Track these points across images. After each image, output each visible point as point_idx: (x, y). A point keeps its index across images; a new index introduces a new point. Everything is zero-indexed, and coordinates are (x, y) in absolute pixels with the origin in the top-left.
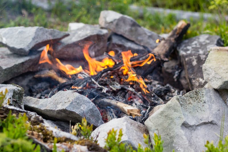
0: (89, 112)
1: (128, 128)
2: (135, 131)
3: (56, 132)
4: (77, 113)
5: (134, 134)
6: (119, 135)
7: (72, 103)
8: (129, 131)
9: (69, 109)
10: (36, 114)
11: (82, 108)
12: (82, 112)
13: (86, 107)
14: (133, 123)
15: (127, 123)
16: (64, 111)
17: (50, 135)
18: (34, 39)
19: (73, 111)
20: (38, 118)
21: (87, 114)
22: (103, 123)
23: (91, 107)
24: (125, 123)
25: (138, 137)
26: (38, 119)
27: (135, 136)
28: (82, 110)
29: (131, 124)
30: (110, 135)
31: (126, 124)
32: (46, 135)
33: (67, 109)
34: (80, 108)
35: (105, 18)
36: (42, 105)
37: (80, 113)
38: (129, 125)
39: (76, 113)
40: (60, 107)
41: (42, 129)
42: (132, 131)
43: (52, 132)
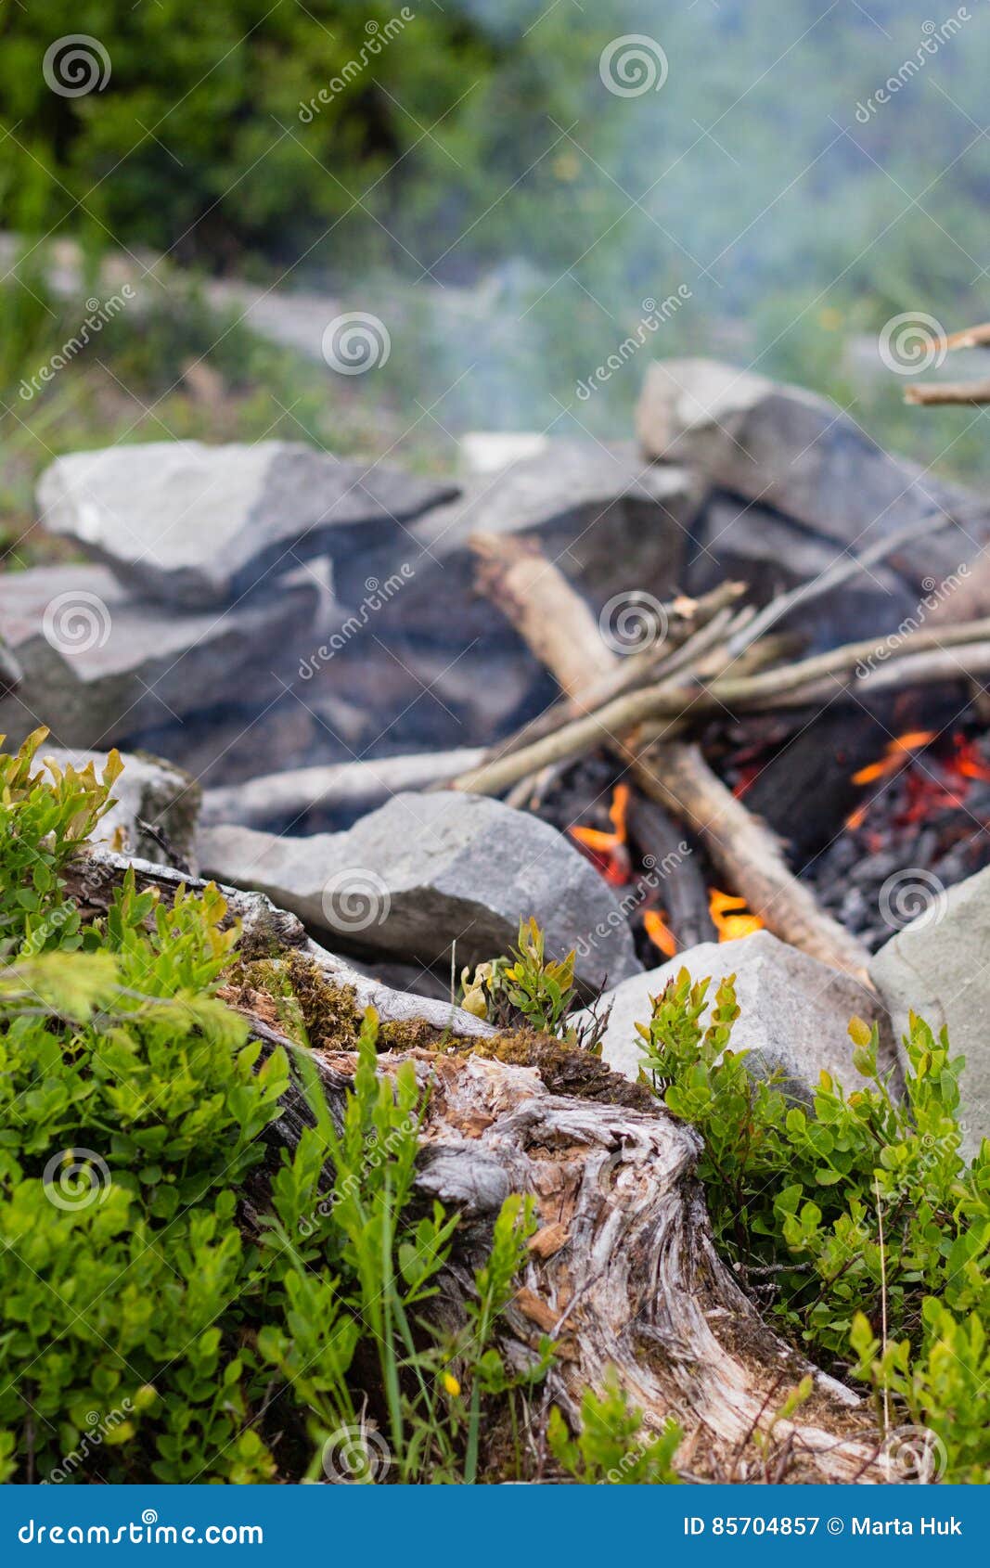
0: (562, 907)
1: (772, 987)
2: (810, 1008)
3: (372, 997)
4: (493, 908)
5: (806, 1021)
6: (717, 1014)
7: (466, 856)
8: (776, 1003)
9: (448, 889)
10: (267, 899)
11: (522, 884)
12: (523, 903)
13: (544, 880)
14: (804, 970)
15: (766, 964)
16: (423, 898)
17: (345, 1006)
18: (255, 515)
19: (474, 896)
20: (280, 924)
21: (550, 917)
22: (636, 972)
23: (573, 881)
24: (759, 960)
25: (828, 1039)
26: (279, 927)
27: (809, 1035)
28: (520, 893)
29: (793, 975)
30: (667, 1006)
31: (762, 966)
32: (319, 1007)
33: (438, 886)
34: (512, 882)
35: (672, 402)
36: (298, 868)
37: (509, 908)
38: (781, 975)
39: (486, 910)
40: (402, 879)
41: (301, 981)
42: (795, 1007)
43: (354, 992)
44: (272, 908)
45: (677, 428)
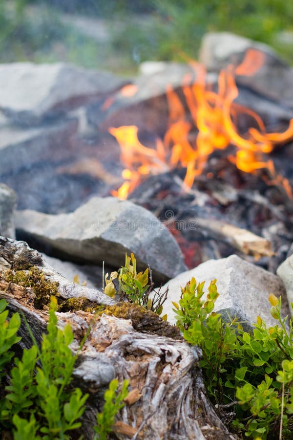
0: (154, 245)
1: (236, 281)
2: (252, 288)
3: (65, 287)
4: (125, 246)
5: (250, 294)
6: (209, 296)
8: (238, 287)
9: (108, 238)
10: (27, 244)
11: (137, 235)
12: (137, 243)
13: (146, 234)
14: (251, 271)
15: (234, 270)
16: (98, 241)
17: (53, 291)
18: (53, 90)
19: (118, 241)
20: (30, 255)
21: (149, 249)
22: (184, 271)
23: (158, 234)
24: (230, 269)
25: (259, 302)
26: (30, 256)
27: (252, 301)
28: (136, 239)
29: (246, 274)
31: (232, 272)
32: (42, 292)
33: (103, 236)
34: (133, 235)
36: (53, 229)
37: (132, 246)
38: (240, 275)
39: (122, 247)
40: (90, 233)
41: (34, 280)
42: (246, 289)
43: (58, 284)
44: (28, 248)
45: (215, 58)
